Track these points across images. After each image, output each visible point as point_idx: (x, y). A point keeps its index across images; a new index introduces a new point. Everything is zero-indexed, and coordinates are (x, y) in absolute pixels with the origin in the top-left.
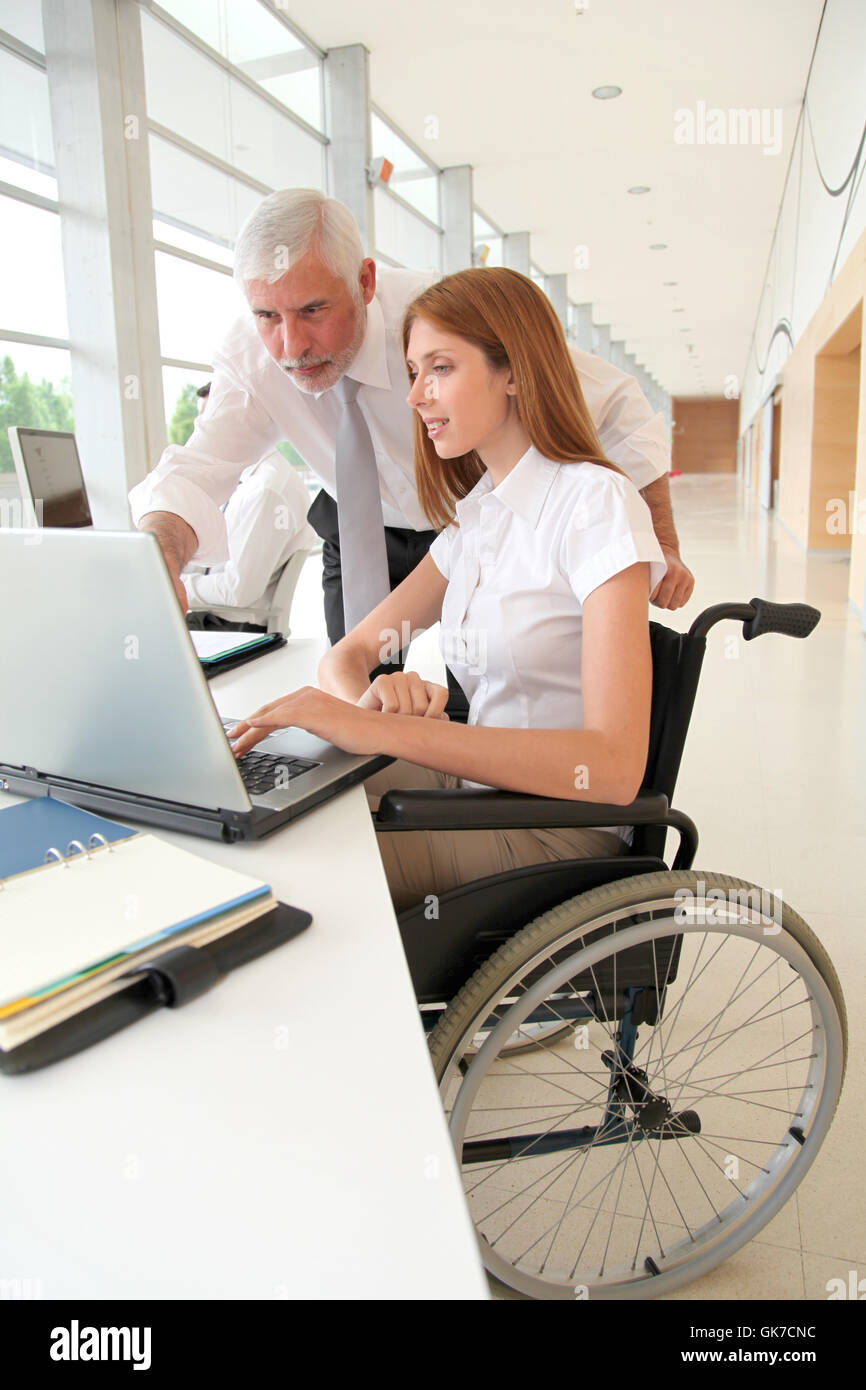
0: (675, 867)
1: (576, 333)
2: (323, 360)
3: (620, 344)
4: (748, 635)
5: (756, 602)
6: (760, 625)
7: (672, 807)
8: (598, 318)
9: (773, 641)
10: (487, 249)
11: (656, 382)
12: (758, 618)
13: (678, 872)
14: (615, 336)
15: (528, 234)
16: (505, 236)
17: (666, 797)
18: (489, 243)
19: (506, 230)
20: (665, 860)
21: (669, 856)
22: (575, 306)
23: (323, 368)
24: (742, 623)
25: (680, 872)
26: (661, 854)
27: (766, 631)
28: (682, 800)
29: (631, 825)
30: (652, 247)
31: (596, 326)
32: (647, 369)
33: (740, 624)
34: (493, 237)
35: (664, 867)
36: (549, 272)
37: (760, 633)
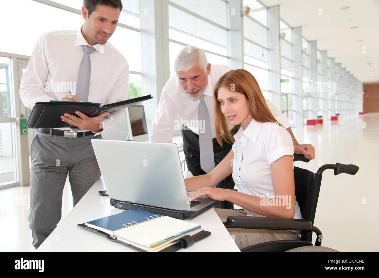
0: (316, 245)
1: (321, 61)
2: (198, 89)
3: (339, 64)
4: (336, 174)
5: (337, 164)
6: (339, 171)
7: (314, 226)
8: (330, 54)
9: (343, 176)
10: (285, 34)
11: (355, 78)
12: (338, 169)
13: (316, 246)
14: (337, 61)
15: (301, 27)
16: (292, 28)
17: (311, 222)
18: (285, 31)
19: (293, 26)
20: (312, 243)
21: (313, 242)
22: (320, 51)
23: (198, 92)
24: (334, 170)
25: (317, 246)
26: (311, 241)
27: (341, 173)
28: (317, 224)
29: (300, 230)
30: (351, 28)
31: (329, 58)
32: (351, 73)
33: (333, 170)
34: (287, 29)
35: (312, 245)
36: (310, 39)
37: (339, 173)
